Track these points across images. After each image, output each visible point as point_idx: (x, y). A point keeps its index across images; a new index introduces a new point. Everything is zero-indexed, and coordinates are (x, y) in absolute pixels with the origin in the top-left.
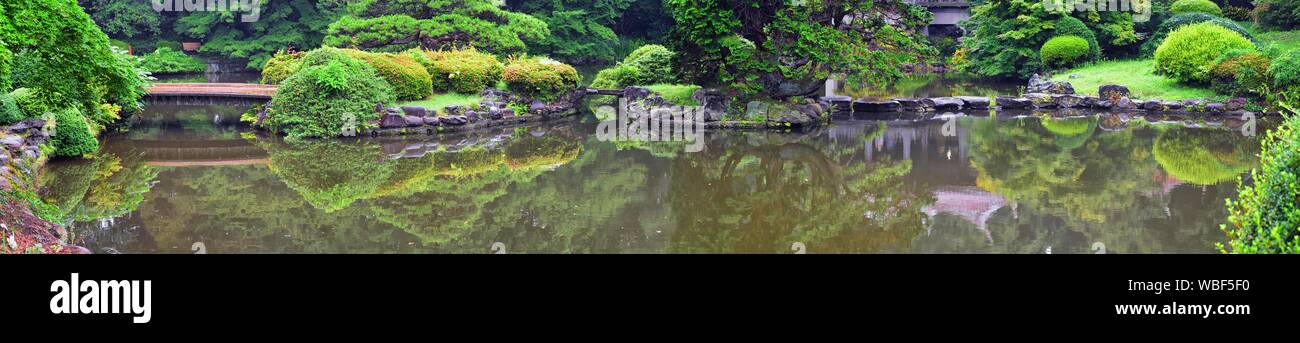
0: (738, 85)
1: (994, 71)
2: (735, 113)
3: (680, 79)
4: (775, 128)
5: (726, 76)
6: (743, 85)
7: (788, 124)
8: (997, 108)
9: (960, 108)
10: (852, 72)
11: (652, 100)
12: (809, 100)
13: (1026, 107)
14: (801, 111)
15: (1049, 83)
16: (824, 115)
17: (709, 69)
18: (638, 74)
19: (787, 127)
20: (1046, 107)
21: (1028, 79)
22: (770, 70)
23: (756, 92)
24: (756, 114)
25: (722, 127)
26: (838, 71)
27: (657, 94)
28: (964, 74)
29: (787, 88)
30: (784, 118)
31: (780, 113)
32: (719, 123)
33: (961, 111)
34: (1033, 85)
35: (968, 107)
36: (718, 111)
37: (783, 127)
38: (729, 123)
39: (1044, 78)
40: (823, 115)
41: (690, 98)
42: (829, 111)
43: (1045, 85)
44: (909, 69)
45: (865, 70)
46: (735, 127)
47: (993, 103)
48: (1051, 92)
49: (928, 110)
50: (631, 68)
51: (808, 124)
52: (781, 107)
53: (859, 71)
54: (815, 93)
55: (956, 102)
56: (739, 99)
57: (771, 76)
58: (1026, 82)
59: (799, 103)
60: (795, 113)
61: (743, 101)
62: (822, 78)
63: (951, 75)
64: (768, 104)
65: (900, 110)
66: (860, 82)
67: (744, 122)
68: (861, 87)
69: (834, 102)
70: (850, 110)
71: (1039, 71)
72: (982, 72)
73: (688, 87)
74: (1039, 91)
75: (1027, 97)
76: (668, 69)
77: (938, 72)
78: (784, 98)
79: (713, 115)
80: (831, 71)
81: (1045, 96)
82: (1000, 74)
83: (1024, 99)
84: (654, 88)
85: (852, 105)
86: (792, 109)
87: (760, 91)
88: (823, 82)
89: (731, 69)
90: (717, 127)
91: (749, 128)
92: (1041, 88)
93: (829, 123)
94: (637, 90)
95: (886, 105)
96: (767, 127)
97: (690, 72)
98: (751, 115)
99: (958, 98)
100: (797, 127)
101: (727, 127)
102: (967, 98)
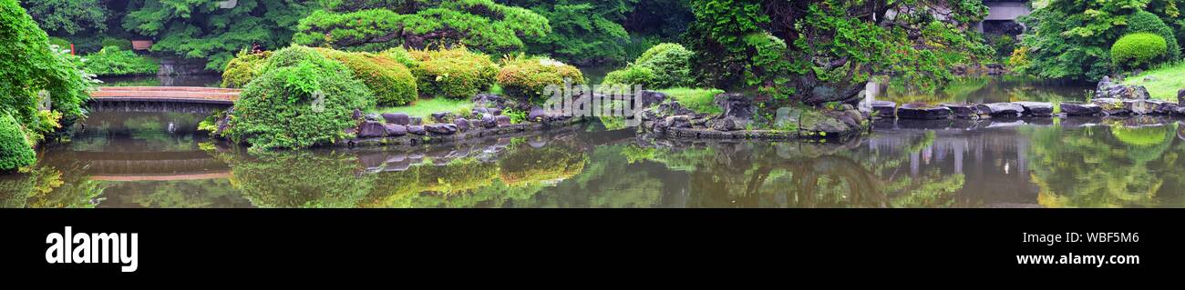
0: (766, 89)
1: (1058, 73)
2: (762, 121)
3: (699, 82)
4: (808, 137)
5: (752, 79)
6: (772, 89)
7: (823, 134)
8: (1061, 115)
9: (1019, 115)
10: (897, 74)
11: (667, 106)
12: (847, 106)
13: (1095, 114)
14: (838, 118)
15: (1120, 87)
16: (865, 123)
17: (733, 71)
18: (652, 76)
19: (822, 137)
20: (1117, 114)
21: (1098, 82)
22: (803, 72)
23: (786, 97)
24: (787, 121)
25: (748, 137)
26: (881, 73)
27: (673, 99)
28: (1024, 77)
29: (822, 92)
30: (819, 127)
31: (814, 121)
32: (744, 133)
33: (1021, 118)
34: (1102, 89)
35: (1028, 114)
36: (744, 118)
37: (817, 137)
38: (756, 132)
39: (1115, 80)
40: (863, 123)
41: (710, 104)
42: (870, 119)
43: (1116, 89)
44: (962, 71)
45: (911, 72)
46: (763, 137)
47: (1057, 109)
48: (1124, 97)
49: (983, 117)
50: (643, 70)
51: (846, 133)
52: (815, 113)
53: (904, 73)
54: (853, 99)
55: (1015, 109)
56: (767, 105)
57: (804, 78)
58: (1094, 86)
59: (835, 110)
60: (831, 121)
61: (772, 107)
62: (861, 80)
63: (1009, 78)
64: (800, 111)
65: (950, 117)
66: (906, 85)
67: (773, 131)
68: (906, 92)
69: (875, 109)
70: (894, 117)
71: (1110, 73)
72: (1044, 74)
73: (708, 92)
74: (1110, 96)
75: (1095, 102)
76: (686, 71)
77: (995, 74)
78: (819, 104)
79: (738, 122)
80: (872, 73)
81: (1116, 102)
82: (1065, 77)
83: (1093, 105)
84: (670, 92)
85: (896, 111)
86: (829, 117)
87: (791, 95)
88: (863, 86)
89: (758, 71)
90: (742, 137)
91: (778, 138)
92: (1112, 92)
93: (870, 131)
94: (651, 94)
95: (935, 112)
96: (799, 137)
97: (711, 74)
98: (780, 123)
99: (1017, 103)
100: (833, 137)
101: (753, 137)
102: (1027, 104)
